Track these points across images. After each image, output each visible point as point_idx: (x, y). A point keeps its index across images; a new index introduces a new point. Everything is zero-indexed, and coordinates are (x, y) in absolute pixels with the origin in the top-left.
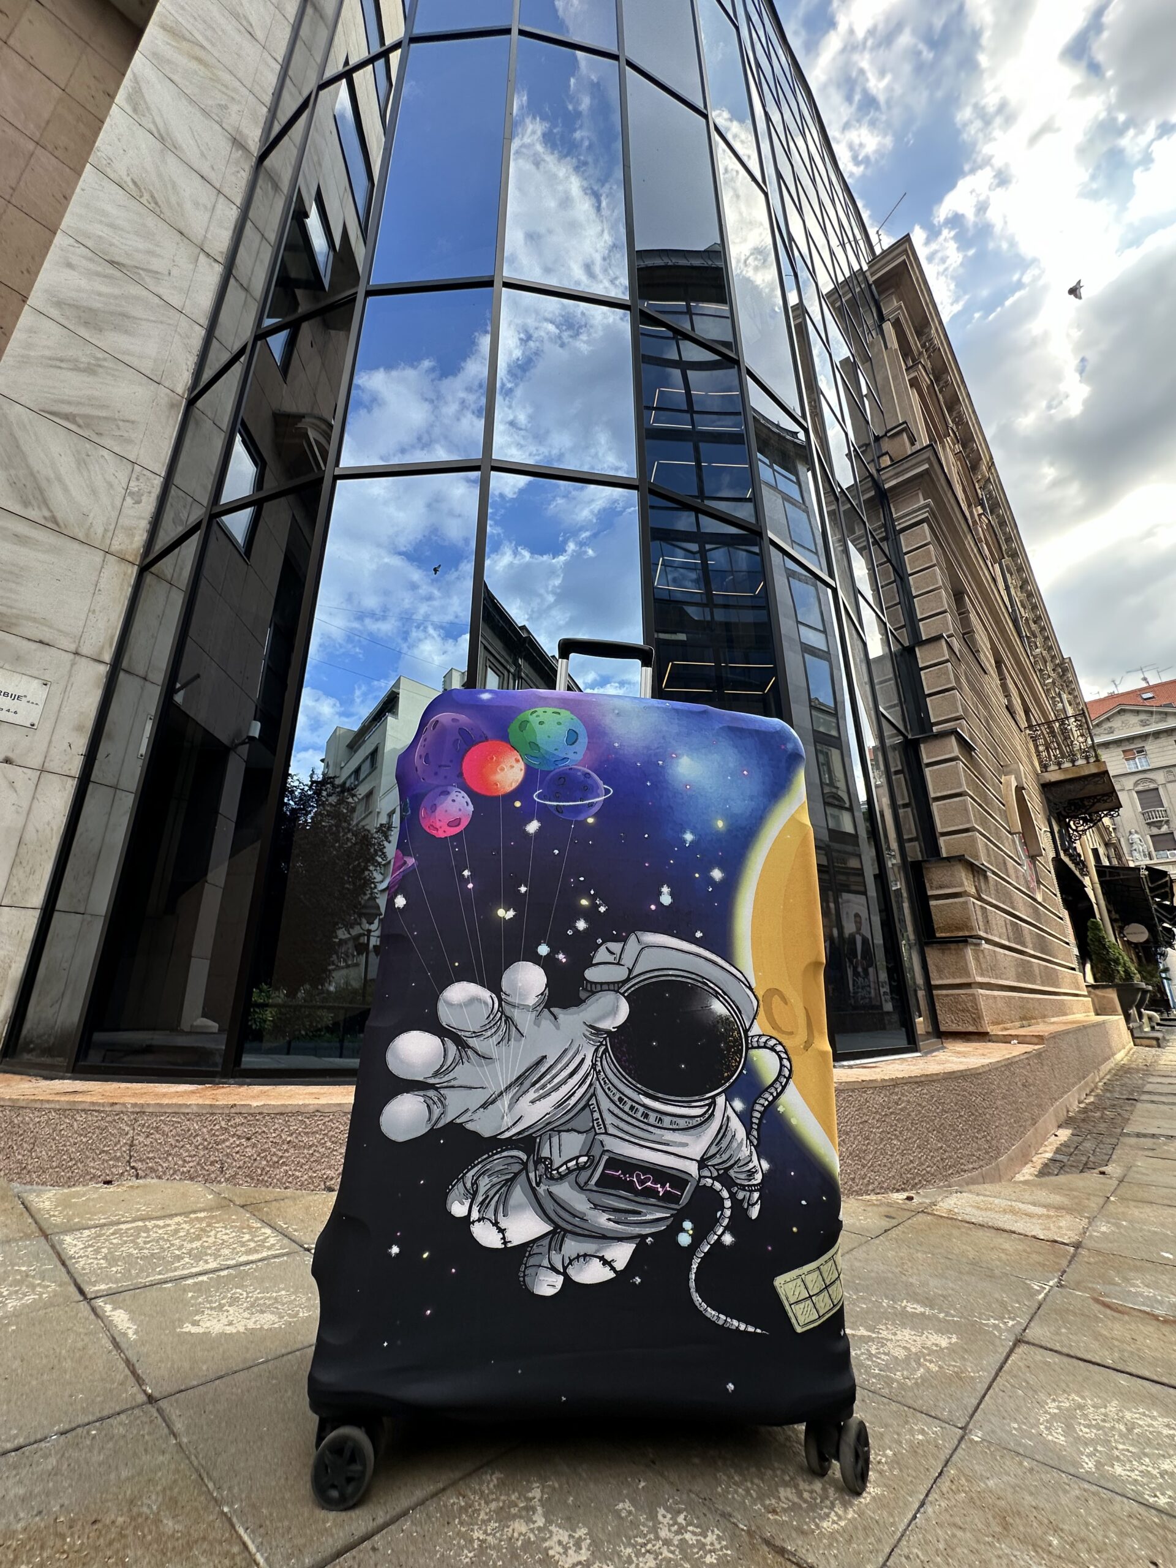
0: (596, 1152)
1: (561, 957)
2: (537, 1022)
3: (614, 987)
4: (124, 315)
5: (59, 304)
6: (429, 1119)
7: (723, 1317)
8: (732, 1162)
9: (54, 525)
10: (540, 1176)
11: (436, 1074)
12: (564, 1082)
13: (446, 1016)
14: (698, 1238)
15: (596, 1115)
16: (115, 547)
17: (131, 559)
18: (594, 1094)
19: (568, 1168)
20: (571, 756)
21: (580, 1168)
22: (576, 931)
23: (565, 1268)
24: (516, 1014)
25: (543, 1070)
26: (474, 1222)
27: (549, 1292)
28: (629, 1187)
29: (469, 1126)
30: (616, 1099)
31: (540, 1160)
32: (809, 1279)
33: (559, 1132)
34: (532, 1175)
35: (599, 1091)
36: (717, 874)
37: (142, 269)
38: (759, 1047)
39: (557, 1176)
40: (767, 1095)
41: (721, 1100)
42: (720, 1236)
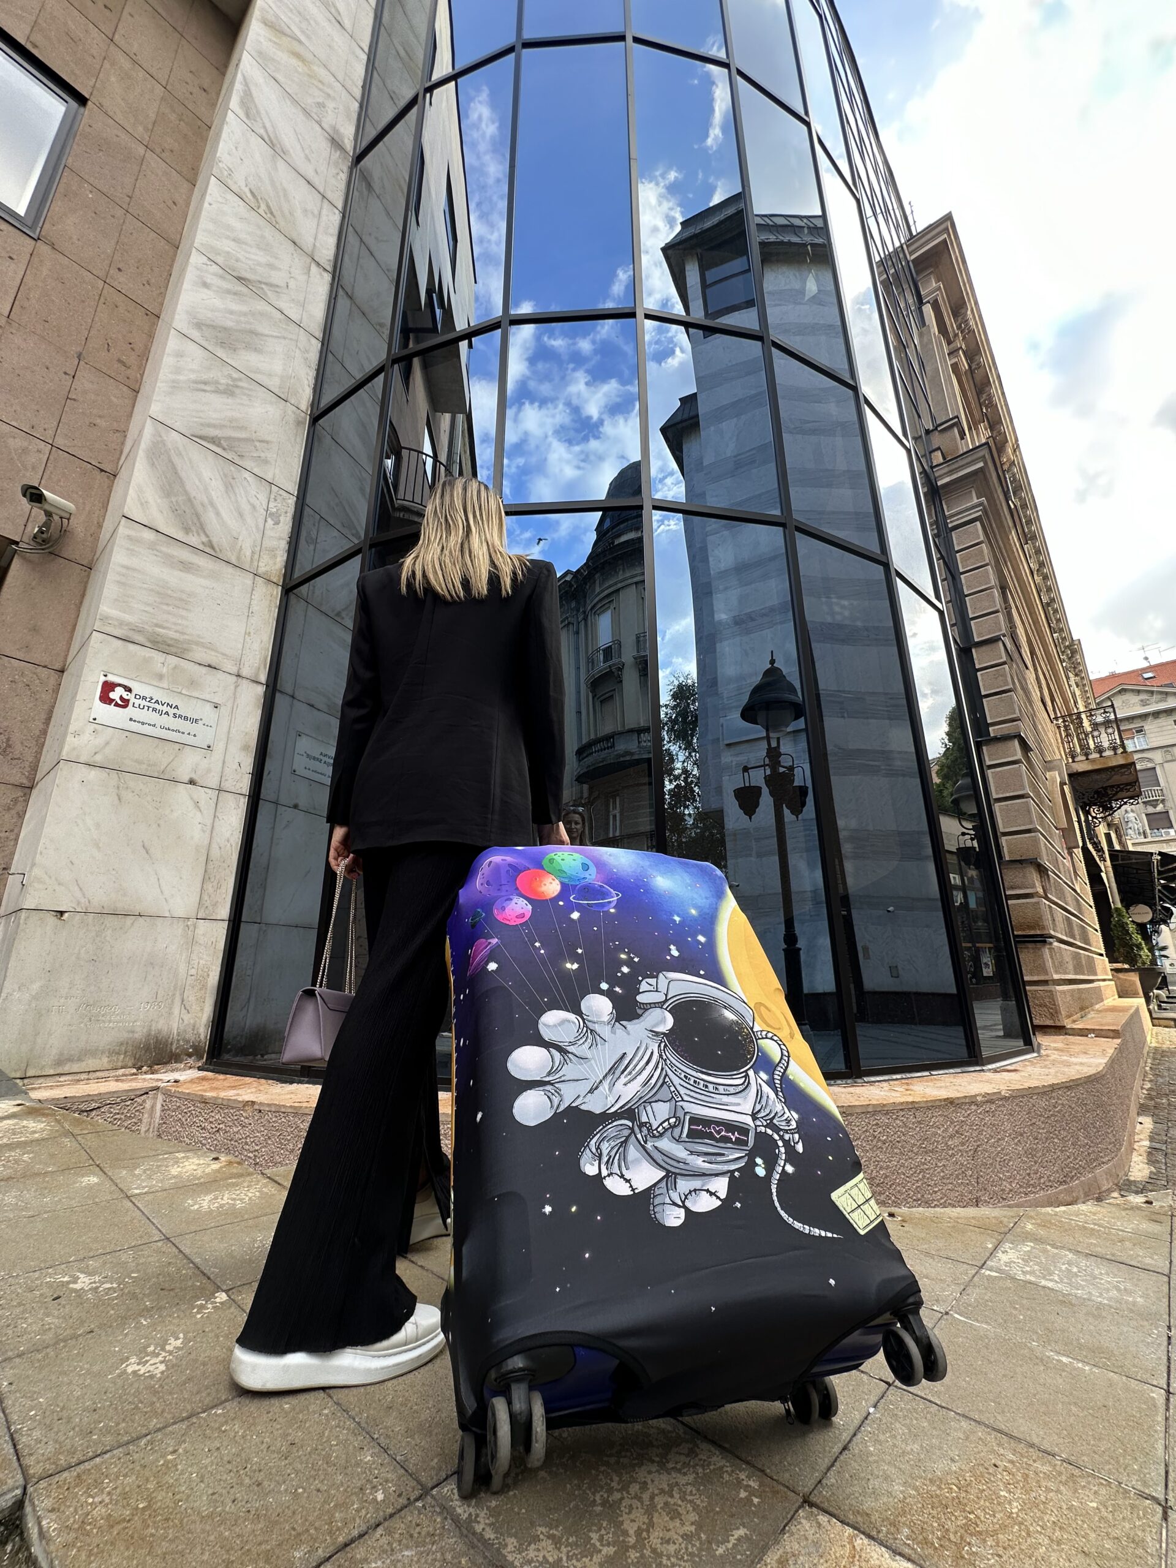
0: (680, 1114)
1: (617, 989)
2: (613, 1032)
3: (660, 1005)
4: (253, 332)
5: (199, 325)
6: (552, 1106)
7: (807, 1227)
8: (772, 1115)
9: (211, 551)
10: (646, 1136)
11: (549, 1074)
12: (644, 1068)
13: (547, 1034)
14: (770, 1169)
15: (673, 1089)
16: (262, 570)
17: (275, 580)
18: (666, 1075)
19: (664, 1128)
20: (588, 876)
21: (672, 1127)
22: (623, 973)
23: (683, 1202)
24: (597, 1027)
25: (626, 1062)
26: (605, 1177)
27: (677, 1223)
28: (710, 1136)
29: (583, 1107)
30: (682, 1076)
31: (642, 1125)
32: (854, 1192)
33: (650, 1103)
34: (639, 1136)
35: (669, 1072)
36: (701, 939)
37: (266, 284)
38: (763, 1038)
39: (657, 1134)
40: (779, 1069)
41: (751, 1073)
42: (784, 1167)
